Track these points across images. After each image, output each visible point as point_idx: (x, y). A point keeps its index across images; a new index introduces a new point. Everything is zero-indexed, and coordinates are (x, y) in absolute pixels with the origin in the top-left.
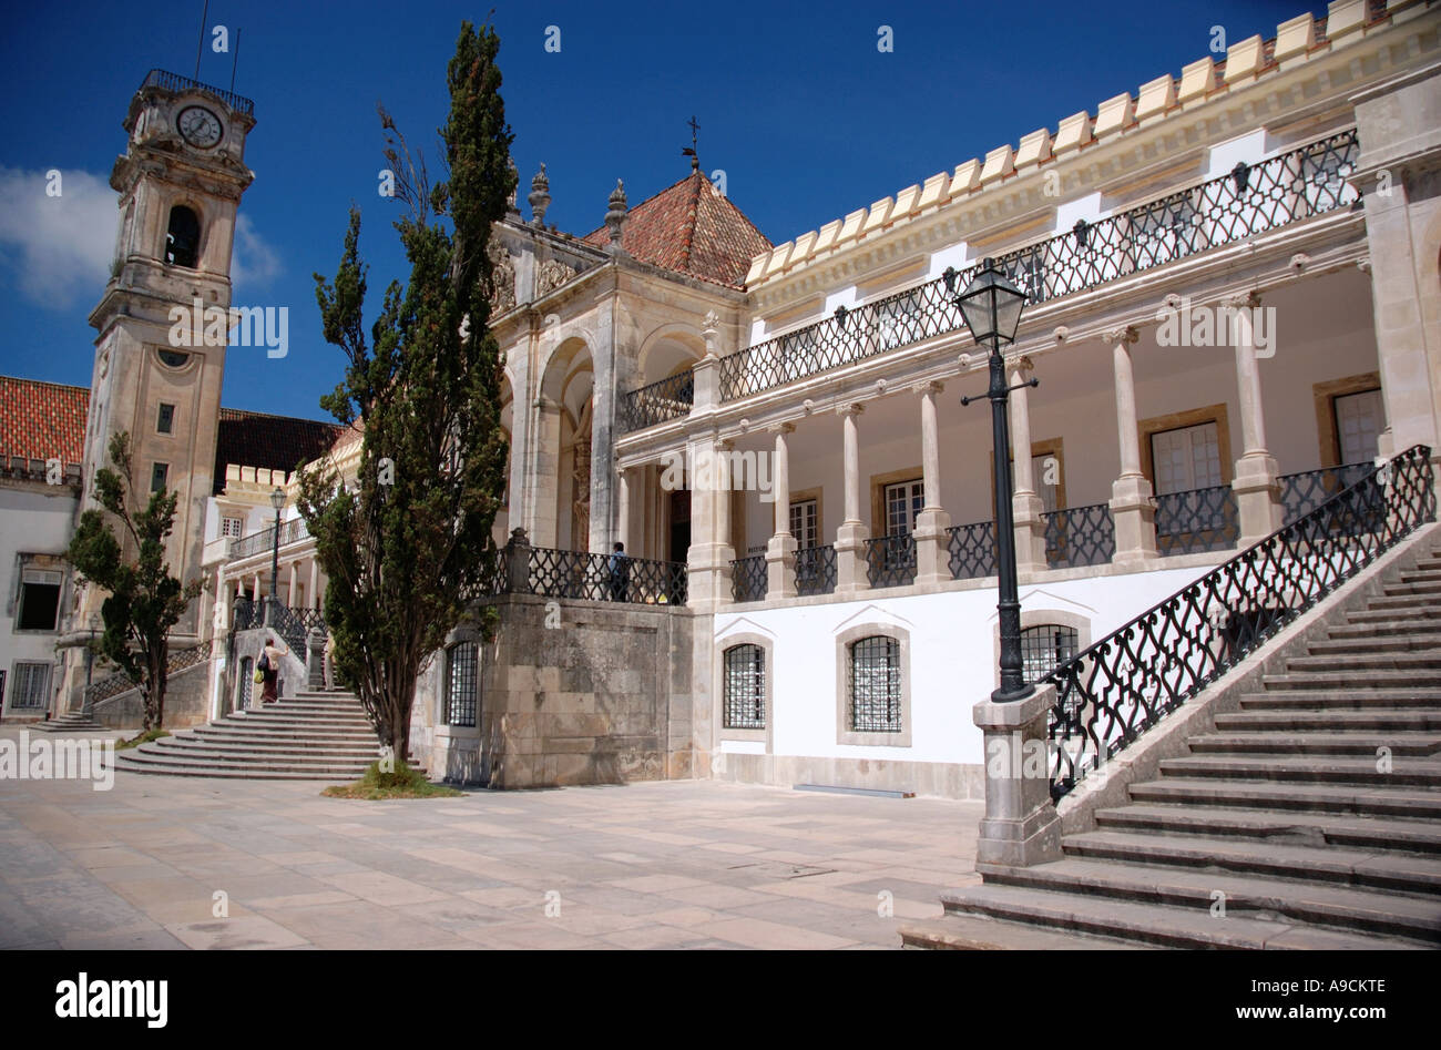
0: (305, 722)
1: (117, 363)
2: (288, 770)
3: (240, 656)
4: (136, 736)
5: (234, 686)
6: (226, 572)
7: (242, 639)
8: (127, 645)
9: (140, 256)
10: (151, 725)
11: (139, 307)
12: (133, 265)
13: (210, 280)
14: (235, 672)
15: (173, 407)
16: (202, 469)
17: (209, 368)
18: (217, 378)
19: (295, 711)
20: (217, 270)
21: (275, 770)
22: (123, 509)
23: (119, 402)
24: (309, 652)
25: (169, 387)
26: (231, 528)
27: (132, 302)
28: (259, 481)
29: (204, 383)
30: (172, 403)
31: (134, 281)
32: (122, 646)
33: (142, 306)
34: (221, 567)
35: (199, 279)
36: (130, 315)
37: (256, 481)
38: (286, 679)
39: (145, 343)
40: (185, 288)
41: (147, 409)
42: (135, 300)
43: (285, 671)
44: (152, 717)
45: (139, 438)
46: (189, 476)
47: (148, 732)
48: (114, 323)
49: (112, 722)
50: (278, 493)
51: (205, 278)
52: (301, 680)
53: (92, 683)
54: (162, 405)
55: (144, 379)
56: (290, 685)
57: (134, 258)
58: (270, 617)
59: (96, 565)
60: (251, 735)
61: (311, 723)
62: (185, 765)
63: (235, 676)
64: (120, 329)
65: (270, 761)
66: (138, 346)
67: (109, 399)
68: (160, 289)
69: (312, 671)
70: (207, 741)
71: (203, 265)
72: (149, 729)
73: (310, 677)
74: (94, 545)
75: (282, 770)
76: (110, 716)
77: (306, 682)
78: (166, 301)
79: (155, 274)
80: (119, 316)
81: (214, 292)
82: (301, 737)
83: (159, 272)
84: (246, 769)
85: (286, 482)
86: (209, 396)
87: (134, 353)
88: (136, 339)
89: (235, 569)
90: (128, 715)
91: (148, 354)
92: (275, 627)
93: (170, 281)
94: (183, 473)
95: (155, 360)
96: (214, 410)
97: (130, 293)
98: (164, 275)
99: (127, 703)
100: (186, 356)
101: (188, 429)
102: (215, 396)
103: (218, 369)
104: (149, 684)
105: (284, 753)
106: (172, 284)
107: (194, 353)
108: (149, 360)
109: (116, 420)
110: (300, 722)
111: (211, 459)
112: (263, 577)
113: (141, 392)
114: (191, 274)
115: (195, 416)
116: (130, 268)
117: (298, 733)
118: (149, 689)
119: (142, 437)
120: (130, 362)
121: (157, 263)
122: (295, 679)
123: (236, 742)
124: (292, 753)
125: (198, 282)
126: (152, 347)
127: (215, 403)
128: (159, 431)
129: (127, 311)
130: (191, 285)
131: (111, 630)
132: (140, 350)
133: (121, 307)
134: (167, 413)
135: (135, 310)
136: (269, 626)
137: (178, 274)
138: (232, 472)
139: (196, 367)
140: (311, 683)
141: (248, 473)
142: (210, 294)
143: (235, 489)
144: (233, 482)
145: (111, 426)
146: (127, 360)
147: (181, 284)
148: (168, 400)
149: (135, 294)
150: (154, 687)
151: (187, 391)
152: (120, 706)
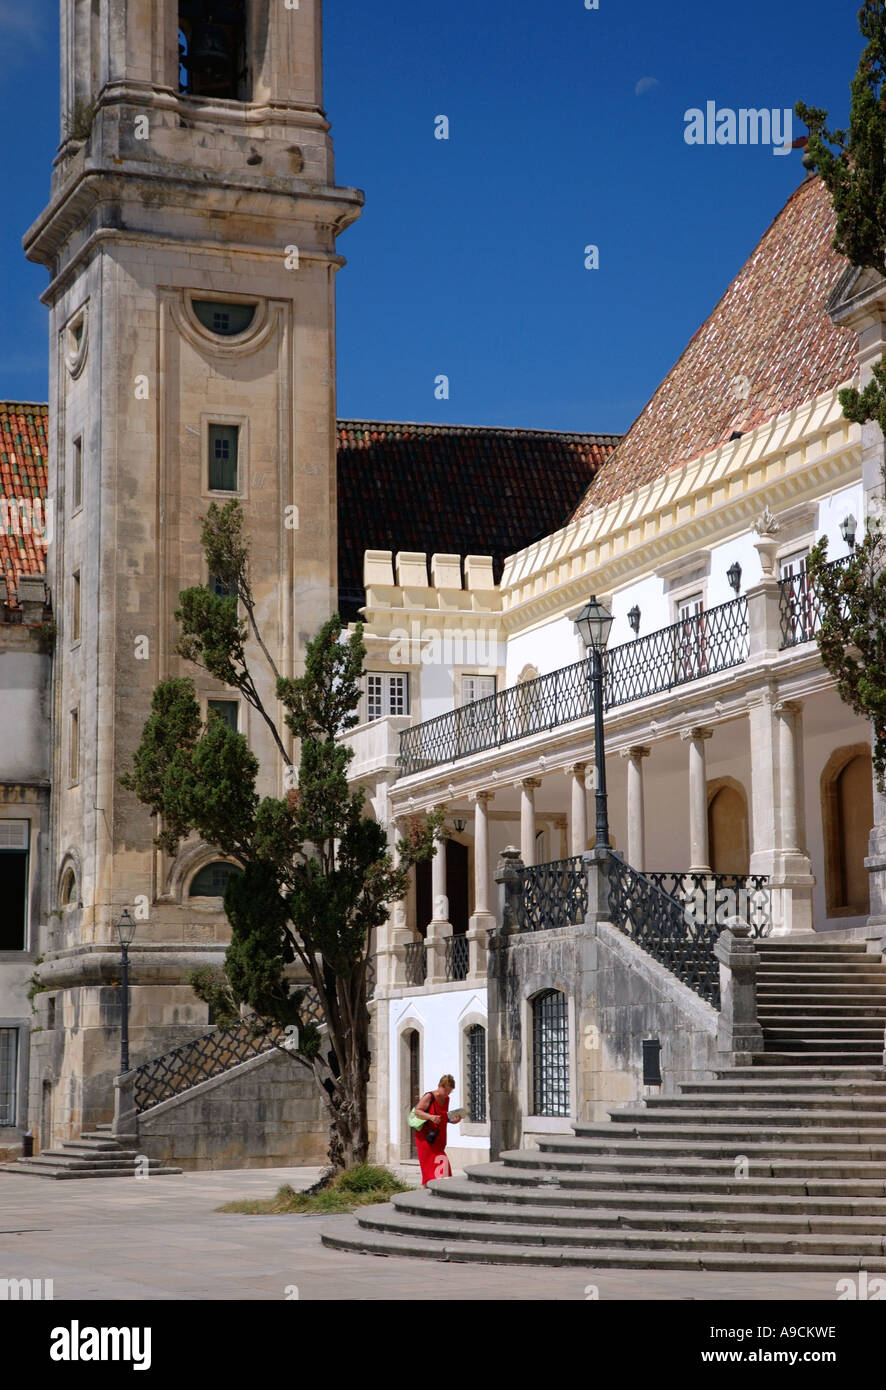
0: (783, 1137)
1: (107, 341)
2: (788, 1248)
3: (527, 989)
4: (317, 1179)
5: (518, 1060)
6: (394, 799)
7: (531, 953)
8: (284, 975)
9: (127, 85)
10: (347, 1155)
11: (138, 206)
12: (117, 109)
13: (284, 123)
14: (518, 1027)
15: (235, 429)
16: (313, 564)
17: (302, 333)
18: (322, 352)
19: (742, 1112)
20: (295, 97)
21: (756, 1248)
22: (246, 674)
23: (122, 430)
24: (725, 974)
25: (222, 384)
26: (386, 696)
27: (124, 194)
28: (437, 583)
29: (296, 365)
30: (232, 421)
31: (123, 146)
32: (274, 976)
33: (147, 203)
34: (382, 788)
35: (258, 123)
36: (123, 227)
37: (431, 583)
38: (665, 1039)
39: (161, 288)
40: (233, 147)
41: (182, 439)
42: (131, 192)
43: (662, 1020)
44: (348, 1136)
45: (172, 507)
46: (285, 583)
47: (342, 1172)
48: (88, 250)
49: (179, 1151)
50: (593, 612)
51: (271, 121)
52: (710, 1042)
53: (133, 1066)
54: (212, 427)
55: (166, 371)
56: (678, 1054)
57: (116, 92)
58: (601, 898)
59: (212, 801)
60: (668, 1170)
61: (796, 1138)
62: (544, 1241)
63: (517, 1038)
64: (104, 262)
65: (738, 1228)
66: (148, 299)
67: (99, 424)
68: (179, 158)
69: (737, 1017)
70: (564, 1185)
71: (263, 92)
72: (342, 1163)
73: (736, 1031)
74: (204, 758)
75: (773, 1248)
76: (173, 1138)
77: (726, 1044)
78: (195, 184)
79: (165, 124)
80: (99, 231)
81: (294, 150)
82: (787, 1172)
83: (172, 118)
84: (690, 1246)
85: (497, 580)
86: (311, 396)
87: (141, 313)
88: (142, 284)
89: (419, 791)
90: (210, 1134)
91: (169, 314)
92: (615, 919)
93: (197, 136)
94: (273, 579)
95: (186, 325)
96: (324, 429)
97: (119, 174)
98: (183, 125)
99: (207, 1109)
100: (251, 309)
101: (273, 475)
102: (322, 395)
103: (323, 336)
104: (334, 1062)
105: (763, 1208)
106: (203, 144)
107: (268, 299)
108: (174, 327)
109: (120, 470)
110: (770, 1137)
111: (328, 544)
112: (492, 806)
113: (166, 397)
114: (242, 114)
115: (284, 446)
116: (112, 118)
117: (779, 1163)
118: (337, 1074)
119: (178, 505)
120: (135, 335)
121: (165, 97)
122: (693, 1038)
123: (639, 1187)
124: (783, 1209)
125: (257, 132)
126: (177, 296)
127: (325, 410)
128: (211, 487)
129: (116, 220)
130: (243, 141)
131: (247, 944)
132: (154, 308)
133: (100, 212)
134: (223, 442)
135: (131, 214)
136: (602, 918)
137: (209, 119)
138: (376, 567)
139: (276, 331)
140: (737, 1046)
141: (411, 566)
142: (286, 156)
143: (385, 607)
144: (377, 589)
145: (109, 486)
146: (127, 332)
147: (224, 142)
148: (225, 415)
149: (130, 176)
150: (348, 1070)
151: (263, 388)
152: (193, 1117)
